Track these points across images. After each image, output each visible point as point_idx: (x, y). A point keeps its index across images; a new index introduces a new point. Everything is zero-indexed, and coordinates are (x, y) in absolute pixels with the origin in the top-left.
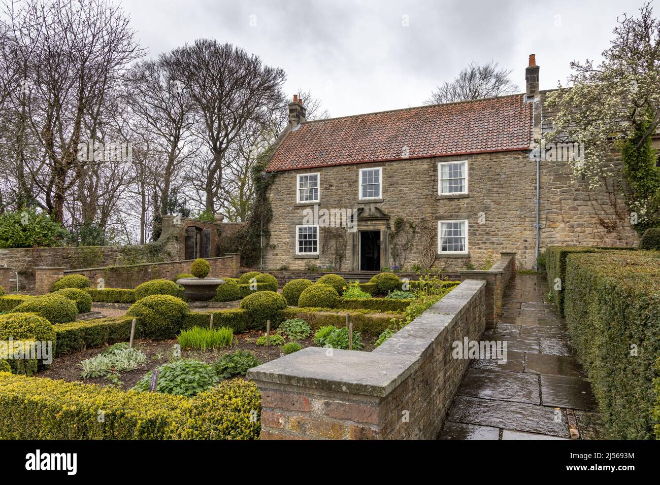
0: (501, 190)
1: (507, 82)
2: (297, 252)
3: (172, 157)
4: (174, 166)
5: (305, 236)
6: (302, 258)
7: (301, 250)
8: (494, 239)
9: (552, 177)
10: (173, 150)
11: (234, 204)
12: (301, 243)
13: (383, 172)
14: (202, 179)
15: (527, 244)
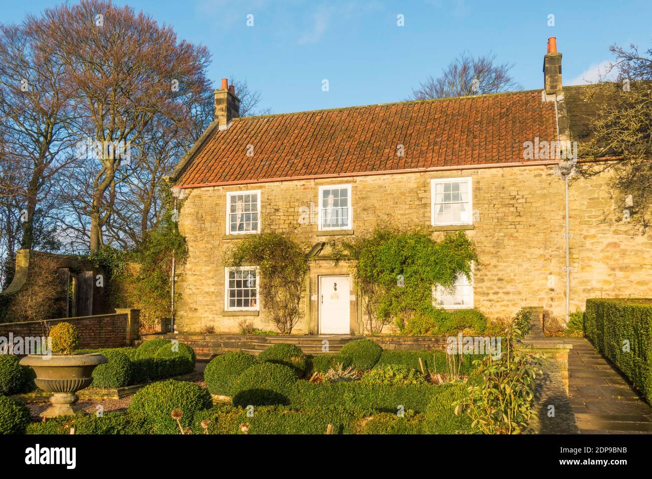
0: (518, 219)
1: (508, 80)
2: (227, 308)
3: (41, 166)
4: (43, 178)
5: (239, 284)
6: (234, 315)
7: (232, 304)
8: (509, 288)
9: (586, 203)
10: (43, 156)
11: (133, 235)
12: (232, 294)
13: (352, 191)
14: (86, 199)
15: (553, 294)
